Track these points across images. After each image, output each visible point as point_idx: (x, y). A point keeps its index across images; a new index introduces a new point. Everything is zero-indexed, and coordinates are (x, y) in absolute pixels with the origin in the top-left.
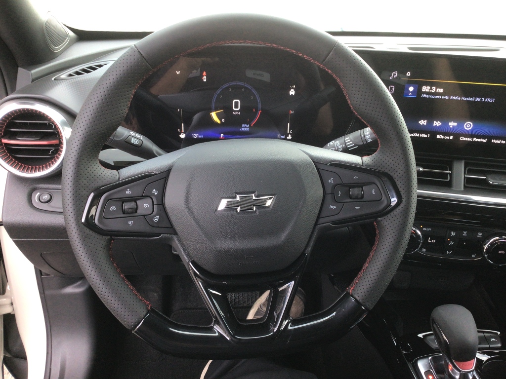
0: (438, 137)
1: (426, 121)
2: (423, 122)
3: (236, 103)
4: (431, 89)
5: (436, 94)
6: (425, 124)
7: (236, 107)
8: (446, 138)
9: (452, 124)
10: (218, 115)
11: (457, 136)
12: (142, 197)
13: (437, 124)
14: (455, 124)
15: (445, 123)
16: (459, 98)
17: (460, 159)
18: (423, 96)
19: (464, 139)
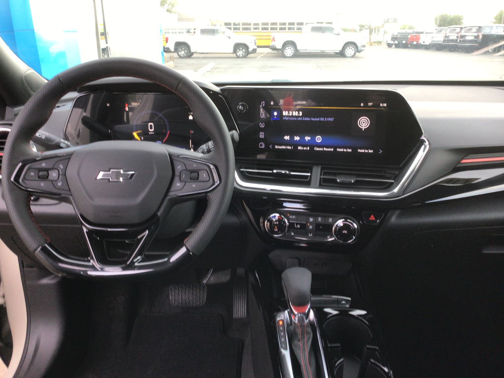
0: (299, 148)
1: (289, 137)
2: (287, 138)
3: (151, 126)
4: (289, 113)
5: (292, 116)
6: (289, 139)
7: (151, 128)
8: (305, 148)
9: (307, 138)
10: (138, 135)
11: (312, 147)
12: (53, 169)
13: (297, 138)
14: (309, 138)
15: (302, 138)
16: (309, 119)
17: (317, 165)
18: (284, 118)
19: (318, 149)
